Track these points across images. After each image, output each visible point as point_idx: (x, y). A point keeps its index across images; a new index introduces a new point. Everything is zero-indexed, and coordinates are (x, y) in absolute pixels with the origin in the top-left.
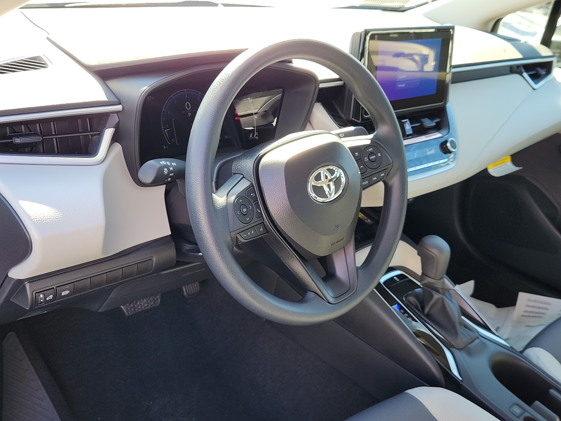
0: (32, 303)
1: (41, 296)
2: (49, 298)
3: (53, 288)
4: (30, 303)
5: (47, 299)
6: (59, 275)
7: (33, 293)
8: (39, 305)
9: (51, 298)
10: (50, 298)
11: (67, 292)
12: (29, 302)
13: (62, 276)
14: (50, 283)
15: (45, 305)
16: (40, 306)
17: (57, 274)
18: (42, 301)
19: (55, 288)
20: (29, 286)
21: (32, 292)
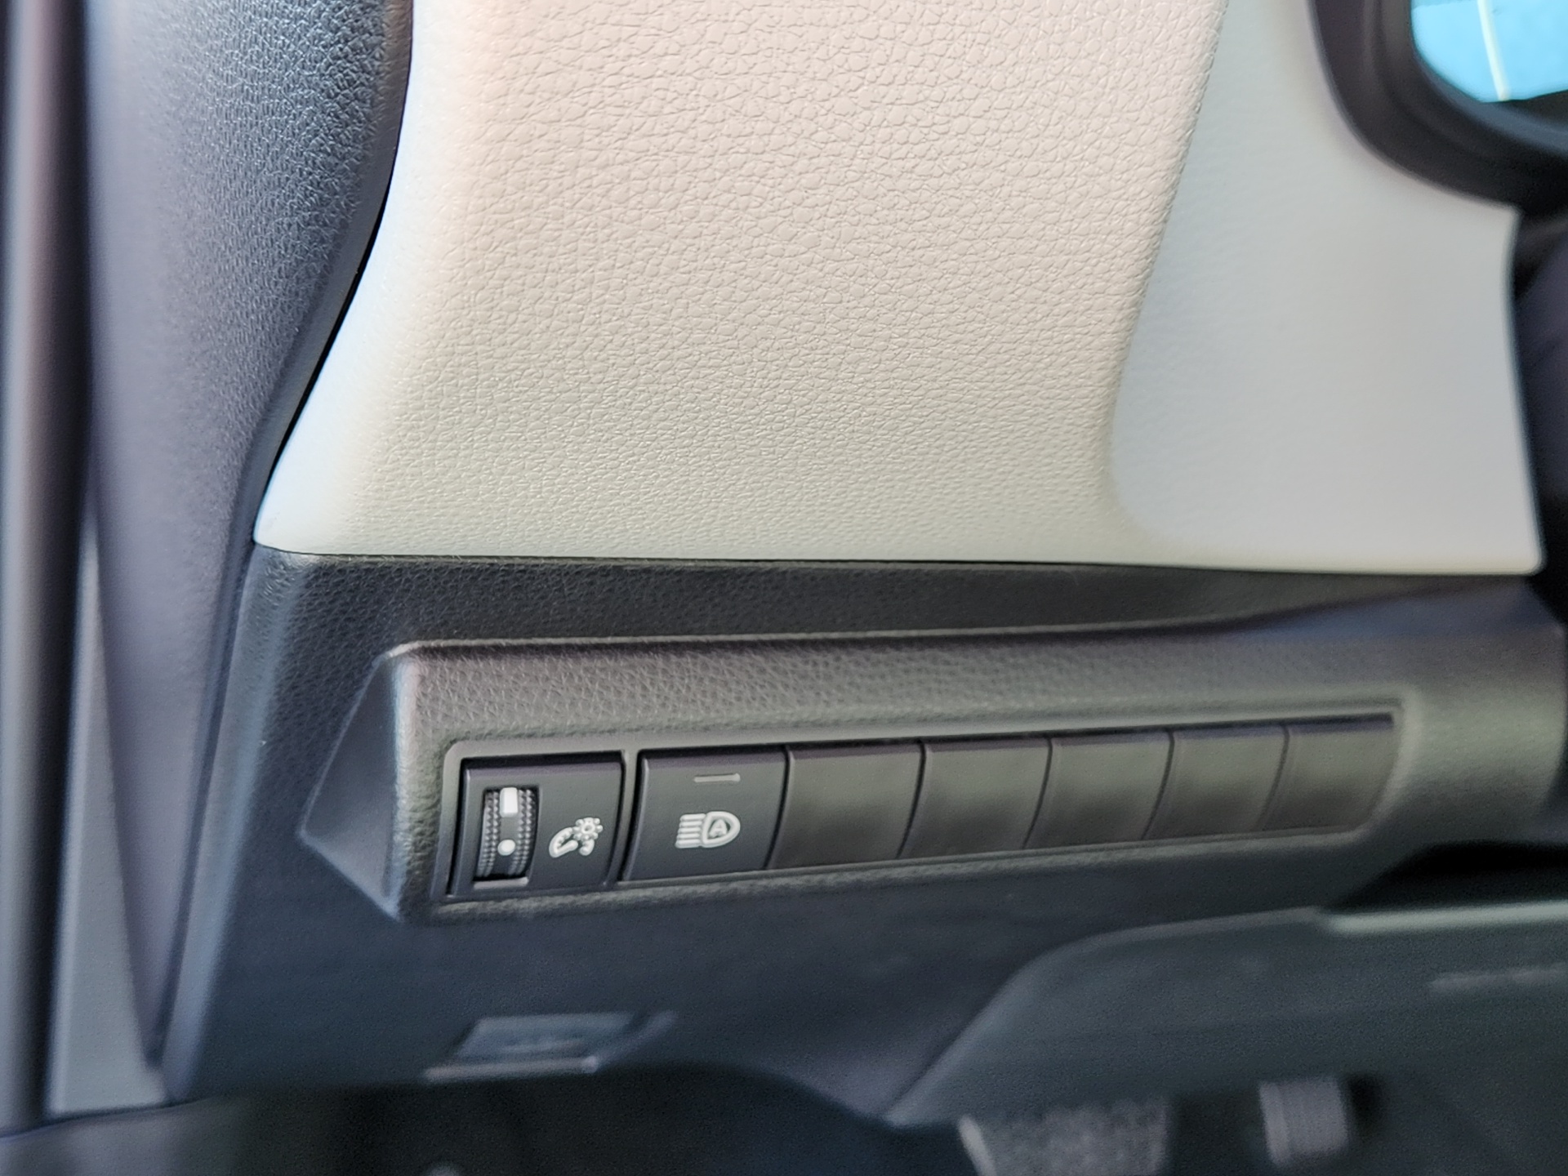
0: (426, 849)
1: (510, 802)
2: (573, 845)
3: (615, 757)
4: (404, 840)
5: (556, 849)
6: (680, 654)
7: (440, 756)
8: (479, 885)
9: (587, 849)
10: (580, 844)
11: (720, 828)
12: (398, 838)
13: (705, 667)
14: (596, 698)
15: (529, 905)
16: (491, 907)
17: (663, 645)
18: (507, 847)
19: (630, 759)
20: (415, 681)
21: (435, 748)
